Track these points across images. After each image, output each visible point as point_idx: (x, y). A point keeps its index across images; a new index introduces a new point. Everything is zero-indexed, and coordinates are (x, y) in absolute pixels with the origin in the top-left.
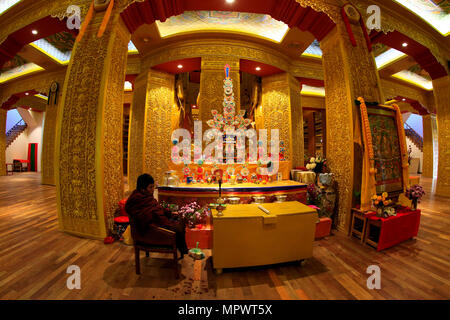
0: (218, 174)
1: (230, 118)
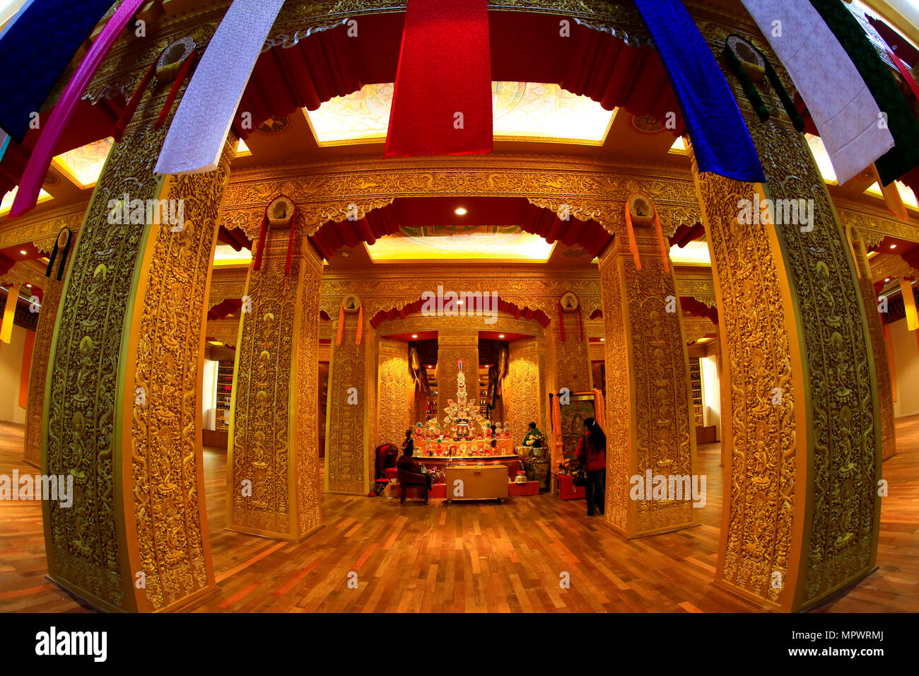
0: (453, 449)
1: (462, 406)
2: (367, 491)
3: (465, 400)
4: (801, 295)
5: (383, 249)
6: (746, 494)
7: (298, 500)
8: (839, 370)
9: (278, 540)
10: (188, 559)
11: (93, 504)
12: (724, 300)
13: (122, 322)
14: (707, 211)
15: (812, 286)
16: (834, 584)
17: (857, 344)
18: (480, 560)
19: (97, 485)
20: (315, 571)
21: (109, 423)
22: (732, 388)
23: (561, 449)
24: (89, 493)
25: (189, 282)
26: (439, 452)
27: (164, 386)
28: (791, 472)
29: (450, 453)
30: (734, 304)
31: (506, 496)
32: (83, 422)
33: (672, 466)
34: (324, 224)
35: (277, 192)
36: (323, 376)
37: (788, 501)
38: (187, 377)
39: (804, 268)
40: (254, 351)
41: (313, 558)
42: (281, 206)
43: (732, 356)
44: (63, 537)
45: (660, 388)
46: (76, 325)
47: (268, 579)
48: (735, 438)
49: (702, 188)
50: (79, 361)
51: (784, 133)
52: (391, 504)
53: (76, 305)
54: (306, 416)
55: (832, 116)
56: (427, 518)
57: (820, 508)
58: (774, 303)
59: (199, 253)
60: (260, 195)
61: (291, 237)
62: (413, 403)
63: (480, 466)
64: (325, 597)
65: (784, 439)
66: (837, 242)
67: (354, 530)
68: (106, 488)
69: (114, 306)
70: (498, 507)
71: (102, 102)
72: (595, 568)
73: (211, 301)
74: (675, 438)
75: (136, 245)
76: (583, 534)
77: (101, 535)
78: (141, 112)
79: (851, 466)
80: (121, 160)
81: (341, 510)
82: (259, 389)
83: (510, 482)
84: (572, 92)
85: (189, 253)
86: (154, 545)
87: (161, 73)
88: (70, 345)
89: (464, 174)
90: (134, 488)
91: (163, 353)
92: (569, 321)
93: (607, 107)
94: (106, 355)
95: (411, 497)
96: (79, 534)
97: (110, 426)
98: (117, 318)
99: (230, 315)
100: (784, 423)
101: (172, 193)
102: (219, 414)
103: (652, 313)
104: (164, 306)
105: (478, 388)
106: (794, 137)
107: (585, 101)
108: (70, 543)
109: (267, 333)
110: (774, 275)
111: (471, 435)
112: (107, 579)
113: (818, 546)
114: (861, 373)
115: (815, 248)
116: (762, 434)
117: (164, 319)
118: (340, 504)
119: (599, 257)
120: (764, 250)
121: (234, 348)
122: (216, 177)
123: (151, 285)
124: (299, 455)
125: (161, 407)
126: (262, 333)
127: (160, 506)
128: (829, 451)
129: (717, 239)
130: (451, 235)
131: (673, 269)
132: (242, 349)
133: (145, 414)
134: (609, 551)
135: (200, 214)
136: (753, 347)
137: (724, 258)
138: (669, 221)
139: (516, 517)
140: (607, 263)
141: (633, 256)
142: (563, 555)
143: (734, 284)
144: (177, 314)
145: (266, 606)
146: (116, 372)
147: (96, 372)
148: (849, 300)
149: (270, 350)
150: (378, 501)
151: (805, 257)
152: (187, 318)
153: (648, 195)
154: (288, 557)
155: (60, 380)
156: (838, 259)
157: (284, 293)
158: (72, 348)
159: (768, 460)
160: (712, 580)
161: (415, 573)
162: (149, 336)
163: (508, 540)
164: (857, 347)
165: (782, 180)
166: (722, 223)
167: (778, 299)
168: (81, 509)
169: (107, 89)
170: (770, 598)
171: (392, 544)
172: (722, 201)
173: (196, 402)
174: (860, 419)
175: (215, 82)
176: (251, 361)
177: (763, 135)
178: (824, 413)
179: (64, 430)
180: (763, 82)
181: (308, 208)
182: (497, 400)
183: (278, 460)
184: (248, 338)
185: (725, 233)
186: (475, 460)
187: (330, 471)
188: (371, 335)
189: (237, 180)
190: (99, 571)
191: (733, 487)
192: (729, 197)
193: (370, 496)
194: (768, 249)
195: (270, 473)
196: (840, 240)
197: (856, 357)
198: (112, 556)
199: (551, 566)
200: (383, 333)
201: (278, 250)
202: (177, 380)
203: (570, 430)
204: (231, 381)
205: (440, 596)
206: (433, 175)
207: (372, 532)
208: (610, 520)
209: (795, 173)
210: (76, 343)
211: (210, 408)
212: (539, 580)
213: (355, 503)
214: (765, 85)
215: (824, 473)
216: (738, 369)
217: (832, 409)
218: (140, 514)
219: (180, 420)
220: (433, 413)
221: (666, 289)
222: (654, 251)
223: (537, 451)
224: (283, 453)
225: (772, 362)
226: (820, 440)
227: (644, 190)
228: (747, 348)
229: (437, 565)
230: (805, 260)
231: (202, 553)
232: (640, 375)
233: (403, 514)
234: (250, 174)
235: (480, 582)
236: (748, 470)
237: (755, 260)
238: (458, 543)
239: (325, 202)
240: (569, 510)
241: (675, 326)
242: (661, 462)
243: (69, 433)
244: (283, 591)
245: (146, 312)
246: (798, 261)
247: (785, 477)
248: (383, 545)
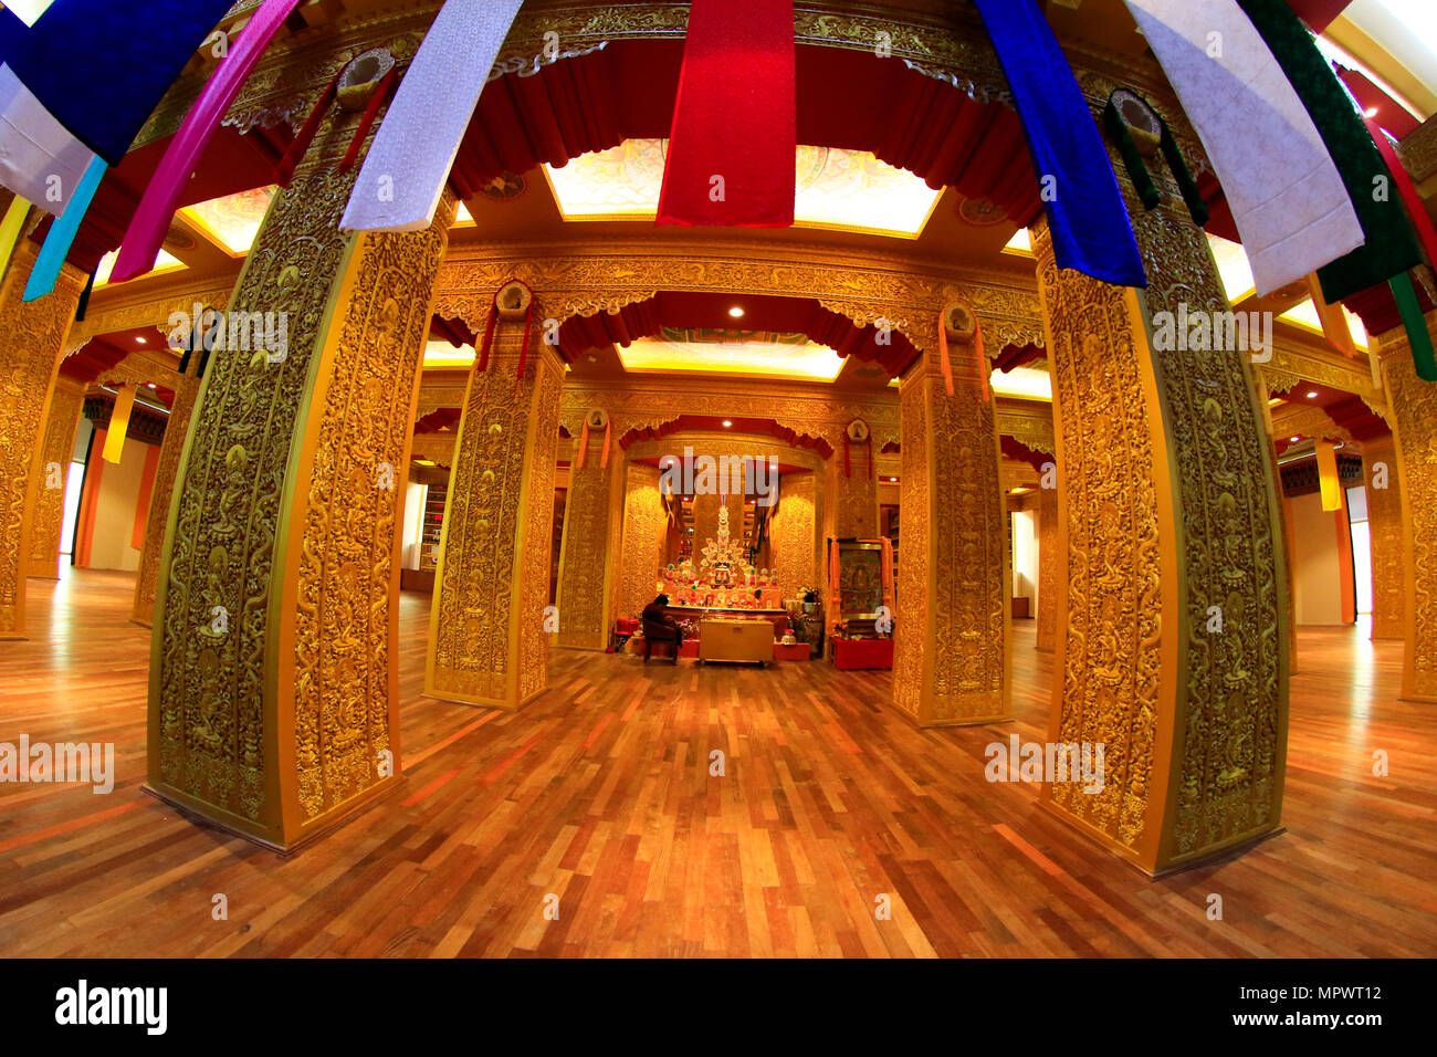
0: (709, 598)
1: (723, 547)
2: (604, 646)
3: (727, 540)
4: (1179, 439)
5: (638, 355)
6: (1086, 689)
7: (519, 656)
8: (1228, 542)
9: (491, 709)
10: (367, 740)
11: (231, 673)
12: (1065, 437)
13: (292, 426)
14: (1052, 325)
15: (1196, 431)
16: (1217, 839)
17: (1257, 512)
18: (739, 739)
19: (241, 646)
20: (535, 749)
21: (265, 560)
22: (1069, 549)
23: (838, 607)
24: (227, 657)
25: (391, 378)
26: (693, 601)
27: (350, 511)
28: (1153, 668)
29: (706, 603)
30: (1080, 444)
31: (770, 658)
32: (226, 560)
33: (979, 640)
34: (568, 319)
35: (509, 276)
36: (560, 506)
37: (1148, 707)
38: (384, 498)
39: (1186, 405)
40: (475, 471)
41: (533, 732)
42: (514, 294)
43: (1072, 508)
44: (177, 724)
45: (968, 541)
46: (221, 430)
47: (473, 764)
48: (1071, 614)
49: (1047, 295)
50: (224, 478)
51: (1175, 227)
52: (632, 663)
53: (222, 403)
54: (537, 551)
55: (1262, 201)
56: (675, 682)
57: (1196, 724)
58: (1138, 446)
59: (406, 341)
60: (487, 278)
61: (527, 332)
62: (665, 542)
63: (741, 620)
64: (545, 786)
65: (1144, 623)
66: (1237, 376)
67: (586, 695)
68: (255, 649)
69: (281, 404)
70: (760, 673)
71: (256, 131)
72: (881, 762)
73: (419, 410)
74: (985, 606)
75: (314, 326)
76: (864, 715)
77: (239, 715)
78: (317, 149)
79: (1242, 674)
80: (290, 212)
81: (571, 669)
82: (478, 517)
83: (775, 643)
84: (889, 163)
85: (392, 341)
86: (318, 724)
87: (345, 97)
88: (210, 457)
89: (744, 265)
90: (297, 647)
91: (350, 467)
92: (856, 454)
93: (934, 185)
94: (266, 470)
95: (657, 654)
96: (204, 717)
97: (267, 564)
98: (284, 420)
99: (444, 428)
100: (1144, 602)
101: (367, 260)
102: (425, 549)
103: (963, 449)
104: (354, 407)
105: (743, 527)
106: (1189, 233)
107: (906, 175)
108: (188, 732)
109: (492, 449)
110: (1141, 410)
111: (732, 582)
112: (240, 780)
113: (1191, 778)
114: (1261, 550)
115: (1205, 380)
116: (1112, 612)
117: (355, 424)
118: (571, 661)
119: (901, 377)
120: (1130, 378)
121: (448, 469)
122: (429, 247)
123: (337, 378)
124: (525, 600)
125: (345, 538)
126: (485, 449)
127: (333, 670)
128: (1210, 647)
129: (1063, 361)
130: (721, 342)
131: (994, 401)
132: (459, 467)
133: (321, 546)
134: (898, 740)
135: (406, 292)
136: (1103, 500)
137: (1071, 386)
138: (993, 338)
139: (782, 686)
140: (910, 386)
141: (943, 378)
142: (840, 740)
143: (1082, 418)
144: (373, 418)
145: (468, 801)
146: (280, 492)
147: (251, 492)
148: (1249, 453)
149: (495, 470)
150: (617, 657)
151: (1188, 391)
152: (387, 424)
153: (969, 305)
154: (500, 731)
155: (192, 505)
156: (1237, 399)
157: (516, 401)
158: (213, 461)
159: (1119, 648)
160: (1036, 800)
161: (659, 753)
162: (331, 445)
163: (773, 715)
164: (1256, 516)
165: (1166, 288)
166: (1072, 341)
167: (1145, 442)
168: (211, 681)
169: (263, 115)
170: (1121, 840)
171: (632, 714)
172: (1074, 313)
173: (394, 531)
174: (1256, 613)
175: (424, 111)
176: (471, 482)
177: (1145, 228)
178: (1204, 596)
179: (195, 572)
180: (1153, 157)
181: (549, 297)
182: (763, 543)
183: (498, 606)
184: (468, 454)
185: (1074, 354)
186: (735, 613)
187: (561, 620)
188: (620, 457)
189: (457, 257)
190: (230, 769)
191: (1067, 677)
192: (1085, 307)
193: (607, 652)
194: (1136, 376)
195: (486, 622)
196: (1242, 373)
197: (1254, 529)
198: (253, 744)
199: (826, 752)
200: (632, 456)
201: (508, 347)
202: (369, 503)
203: (850, 584)
204: (442, 509)
205: (690, 785)
206: (706, 265)
207: (609, 697)
208: (898, 701)
209: (1185, 281)
210: (220, 454)
211: (413, 542)
212: (811, 771)
213: (589, 661)
214: (1157, 162)
215: (1202, 677)
216: (1080, 526)
217: (1216, 593)
218: (302, 683)
219: (370, 554)
220: (686, 553)
221: (983, 422)
222: (972, 374)
223: (809, 607)
224: (506, 597)
225: (1130, 521)
226: (1197, 631)
227: (965, 298)
228: (1095, 500)
229: (687, 744)
230: (1189, 394)
231: (387, 731)
232: (944, 524)
233: (647, 675)
234: (473, 251)
235: (740, 770)
236: (1089, 657)
237: (1116, 390)
238: (713, 716)
239: (570, 291)
240: (846, 683)
241: (991, 467)
242: (965, 633)
243: (202, 576)
244: (491, 778)
245: (328, 413)
246: (1178, 394)
247: (1144, 674)
248: (620, 715)
